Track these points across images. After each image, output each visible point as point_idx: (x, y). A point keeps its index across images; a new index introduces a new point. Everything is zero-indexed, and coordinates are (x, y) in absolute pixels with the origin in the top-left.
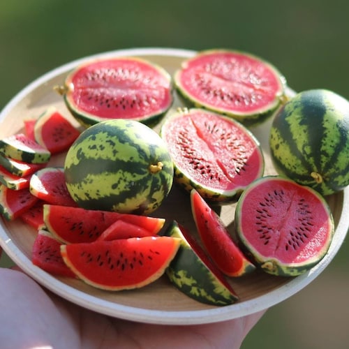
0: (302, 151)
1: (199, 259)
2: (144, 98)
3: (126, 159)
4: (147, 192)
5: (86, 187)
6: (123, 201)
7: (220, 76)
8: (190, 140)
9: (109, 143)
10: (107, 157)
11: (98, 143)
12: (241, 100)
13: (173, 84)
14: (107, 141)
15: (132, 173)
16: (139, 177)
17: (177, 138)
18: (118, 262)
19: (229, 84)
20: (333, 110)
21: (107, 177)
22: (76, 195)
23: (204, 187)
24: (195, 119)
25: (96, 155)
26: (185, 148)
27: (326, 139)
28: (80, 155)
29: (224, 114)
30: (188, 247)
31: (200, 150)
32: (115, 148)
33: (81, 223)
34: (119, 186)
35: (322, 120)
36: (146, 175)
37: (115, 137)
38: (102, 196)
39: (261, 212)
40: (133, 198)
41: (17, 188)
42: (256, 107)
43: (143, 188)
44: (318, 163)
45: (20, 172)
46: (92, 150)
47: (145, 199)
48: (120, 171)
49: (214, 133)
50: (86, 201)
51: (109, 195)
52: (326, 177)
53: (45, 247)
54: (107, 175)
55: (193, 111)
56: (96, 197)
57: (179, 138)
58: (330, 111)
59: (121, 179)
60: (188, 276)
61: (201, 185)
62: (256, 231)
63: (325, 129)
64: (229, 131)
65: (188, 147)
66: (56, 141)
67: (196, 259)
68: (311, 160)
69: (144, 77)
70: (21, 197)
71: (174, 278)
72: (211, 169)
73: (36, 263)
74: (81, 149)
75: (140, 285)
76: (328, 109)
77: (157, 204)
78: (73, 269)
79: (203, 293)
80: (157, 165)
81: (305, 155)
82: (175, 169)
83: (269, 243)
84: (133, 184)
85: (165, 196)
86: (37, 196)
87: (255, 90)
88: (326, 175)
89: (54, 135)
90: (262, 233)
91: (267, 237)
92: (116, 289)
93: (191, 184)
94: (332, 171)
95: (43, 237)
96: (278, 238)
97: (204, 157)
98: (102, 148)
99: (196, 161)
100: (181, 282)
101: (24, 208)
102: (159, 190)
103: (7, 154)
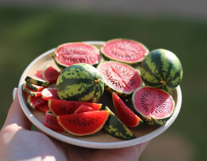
0: (154, 73)
1: (118, 120)
2: (89, 58)
3: (84, 78)
4: (94, 92)
5: (67, 92)
6: (83, 97)
7: (120, 49)
8: (110, 73)
9: (76, 72)
10: (75, 77)
11: (71, 72)
12: (130, 57)
13: (100, 52)
14: (75, 71)
15: (87, 84)
16: (90, 85)
17: (104, 72)
18: (83, 123)
19: (124, 51)
20: (164, 54)
21: (76, 86)
22: (62, 96)
23: (118, 91)
24: (111, 65)
25: (71, 77)
26: (108, 76)
27: (164, 65)
28: (63, 78)
29: (123, 63)
30: (113, 115)
31: (115, 77)
32: (79, 73)
33: (65, 107)
34: (81, 90)
35: (160, 58)
36: (93, 84)
37: (78, 69)
38: (74, 95)
39: (142, 99)
40: (88, 95)
41: (36, 96)
42: (136, 60)
43: (92, 90)
44: (162, 76)
45: (37, 89)
46: (69, 75)
47: (93, 95)
48: (82, 83)
49: (120, 70)
50: (67, 98)
51: (77, 94)
52: (167, 82)
53: (49, 119)
54: (76, 85)
55: (110, 62)
56: (71, 96)
57: (105, 72)
58: (163, 55)
59: (82, 86)
60: (114, 128)
61: (116, 90)
62: (142, 107)
63: (162, 61)
64: (126, 69)
65: (109, 75)
66: (52, 77)
67: (117, 119)
68: (159, 75)
69: (88, 50)
70: (38, 100)
71: (108, 129)
72: (120, 84)
73: (46, 126)
74: (63, 76)
75: (93, 133)
76: (162, 54)
77: (98, 98)
78: (63, 127)
79: (121, 134)
80: (97, 80)
81: (156, 74)
82: (105, 84)
83: (148, 111)
84: (87, 88)
85: (101, 95)
86: (45, 99)
87: (135, 53)
88: (167, 81)
89: (50, 75)
90: (144, 107)
91: (147, 108)
92: (82, 135)
93: (112, 90)
94: (169, 78)
95: (48, 115)
96: (151, 108)
97: (116, 79)
98: (73, 74)
99: (113, 81)
100: (111, 131)
101: (39, 104)
102: (98, 91)
103: (30, 82)
